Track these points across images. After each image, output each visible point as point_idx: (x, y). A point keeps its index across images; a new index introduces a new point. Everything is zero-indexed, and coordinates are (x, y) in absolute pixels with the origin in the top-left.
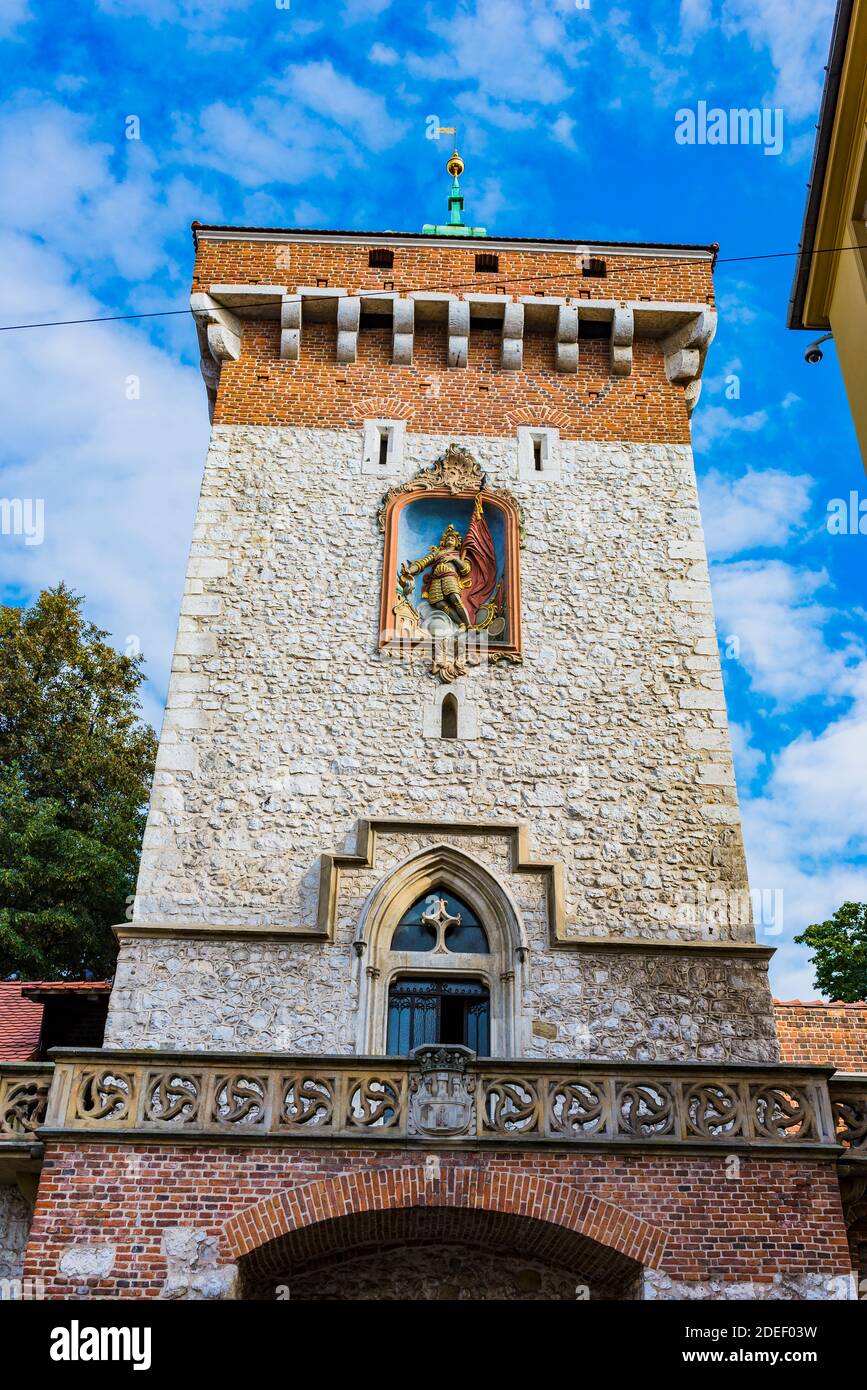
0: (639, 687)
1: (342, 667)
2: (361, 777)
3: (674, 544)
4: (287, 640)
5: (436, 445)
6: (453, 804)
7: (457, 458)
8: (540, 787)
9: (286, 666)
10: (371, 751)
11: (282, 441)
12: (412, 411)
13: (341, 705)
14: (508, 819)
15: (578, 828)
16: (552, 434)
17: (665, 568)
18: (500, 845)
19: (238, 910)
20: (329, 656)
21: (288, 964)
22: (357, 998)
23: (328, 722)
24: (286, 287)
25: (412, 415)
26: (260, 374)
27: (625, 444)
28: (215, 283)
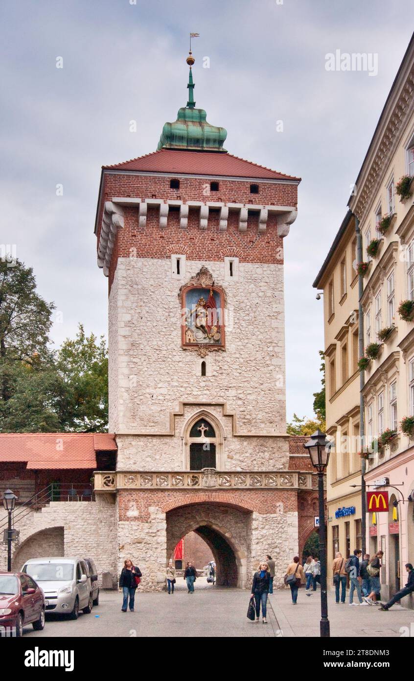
0: (260, 358)
1: (171, 353)
2: (179, 389)
3: (274, 306)
4: (153, 344)
5: (196, 266)
6: (205, 396)
7: (203, 272)
8: (230, 391)
9: (153, 352)
10: (181, 380)
11: (143, 264)
12: (188, 250)
13: (171, 366)
14: (221, 401)
15: (240, 402)
16: (236, 260)
17: (271, 315)
18: (219, 409)
19: (148, 427)
20: (166, 349)
21: (164, 442)
22: (182, 450)
23: (168, 371)
24: (141, 199)
25: (188, 252)
26: (133, 234)
27: (261, 264)
28: (114, 196)
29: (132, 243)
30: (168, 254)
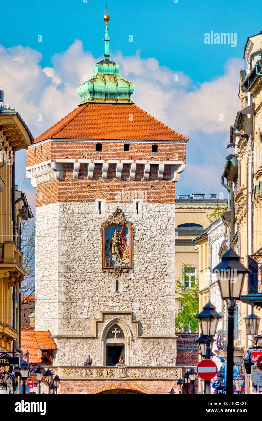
5: (112, 207)
7: (118, 212)
8: (135, 303)
11: (75, 207)
12: (107, 195)
14: (129, 311)
16: (141, 201)
18: (127, 317)
24: (75, 160)
25: (107, 197)
26: (69, 184)
27: (159, 204)
28: (57, 158)
29: (68, 191)
30: (93, 198)
